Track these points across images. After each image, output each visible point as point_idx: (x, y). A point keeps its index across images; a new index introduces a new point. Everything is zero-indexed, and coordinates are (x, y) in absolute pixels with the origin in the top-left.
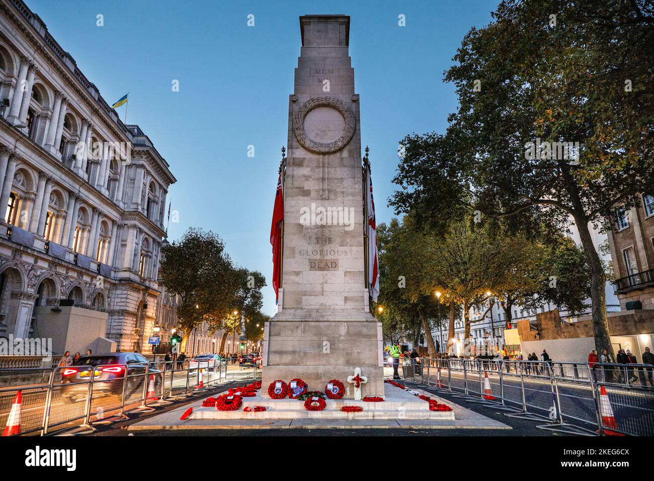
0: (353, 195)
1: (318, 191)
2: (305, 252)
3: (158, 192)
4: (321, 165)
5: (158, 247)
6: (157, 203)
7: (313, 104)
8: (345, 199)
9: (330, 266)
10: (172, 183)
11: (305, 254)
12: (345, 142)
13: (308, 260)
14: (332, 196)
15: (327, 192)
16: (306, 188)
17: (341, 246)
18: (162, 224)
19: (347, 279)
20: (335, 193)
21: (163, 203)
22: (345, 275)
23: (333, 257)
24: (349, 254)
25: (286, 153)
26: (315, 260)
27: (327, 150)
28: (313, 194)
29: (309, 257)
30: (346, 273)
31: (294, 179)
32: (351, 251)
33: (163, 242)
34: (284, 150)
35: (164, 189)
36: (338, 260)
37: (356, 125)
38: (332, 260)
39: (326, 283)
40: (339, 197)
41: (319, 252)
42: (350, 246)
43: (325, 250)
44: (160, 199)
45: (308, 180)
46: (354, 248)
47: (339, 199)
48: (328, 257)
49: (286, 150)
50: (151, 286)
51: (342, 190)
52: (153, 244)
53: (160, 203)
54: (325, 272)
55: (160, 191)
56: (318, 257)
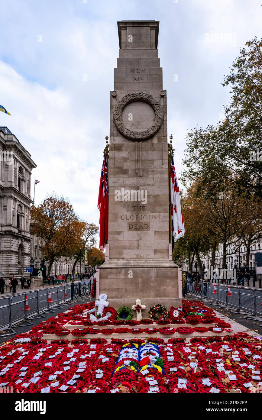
0: (161, 173)
1: (134, 170)
2: (125, 217)
3: (25, 174)
4: (136, 149)
5: (28, 210)
6: (25, 181)
7: (129, 99)
8: (155, 176)
9: (144, 227)
10: (34, 167)
11: (125, 219)
12: (155, 130)
13: (127, 223)
14: (145, 174)
15: (141, 171)
16: (125, 167)
17: (151, 212)
18: (29, 195)
19: (157, 237)
20: (148, 172)
21: (29, 181)
22: (155, 234)
23: (146, 221)
24: (158, 218)
25: (109, 140)
26: (132, 223)
27: (140, 137)
28: (130, 172)
29: (128, 221)
30: (156, 232)
31: (116, 161)
32: (159, 216)
33: (32, 207)
34: (107, 139)
35: (29, 172)
36: (149, 222)
37: (163, 116)
38: (145, 222)
39: (141, 240)
40: (151, 174)
41: (135, 217)
42: (159, 212)
43: (140, 215)
44: (27, 178)
45: (126, 161)
46: (162, 214)
47: (150, 176)
48: (142, 221)
49: (109, 138)
50: (26, 235)
51: (153, 169)
52: (25, 208)
53: (27, 181)
54: (140, 232)
55: (26, 173)
56: (135, 221)
